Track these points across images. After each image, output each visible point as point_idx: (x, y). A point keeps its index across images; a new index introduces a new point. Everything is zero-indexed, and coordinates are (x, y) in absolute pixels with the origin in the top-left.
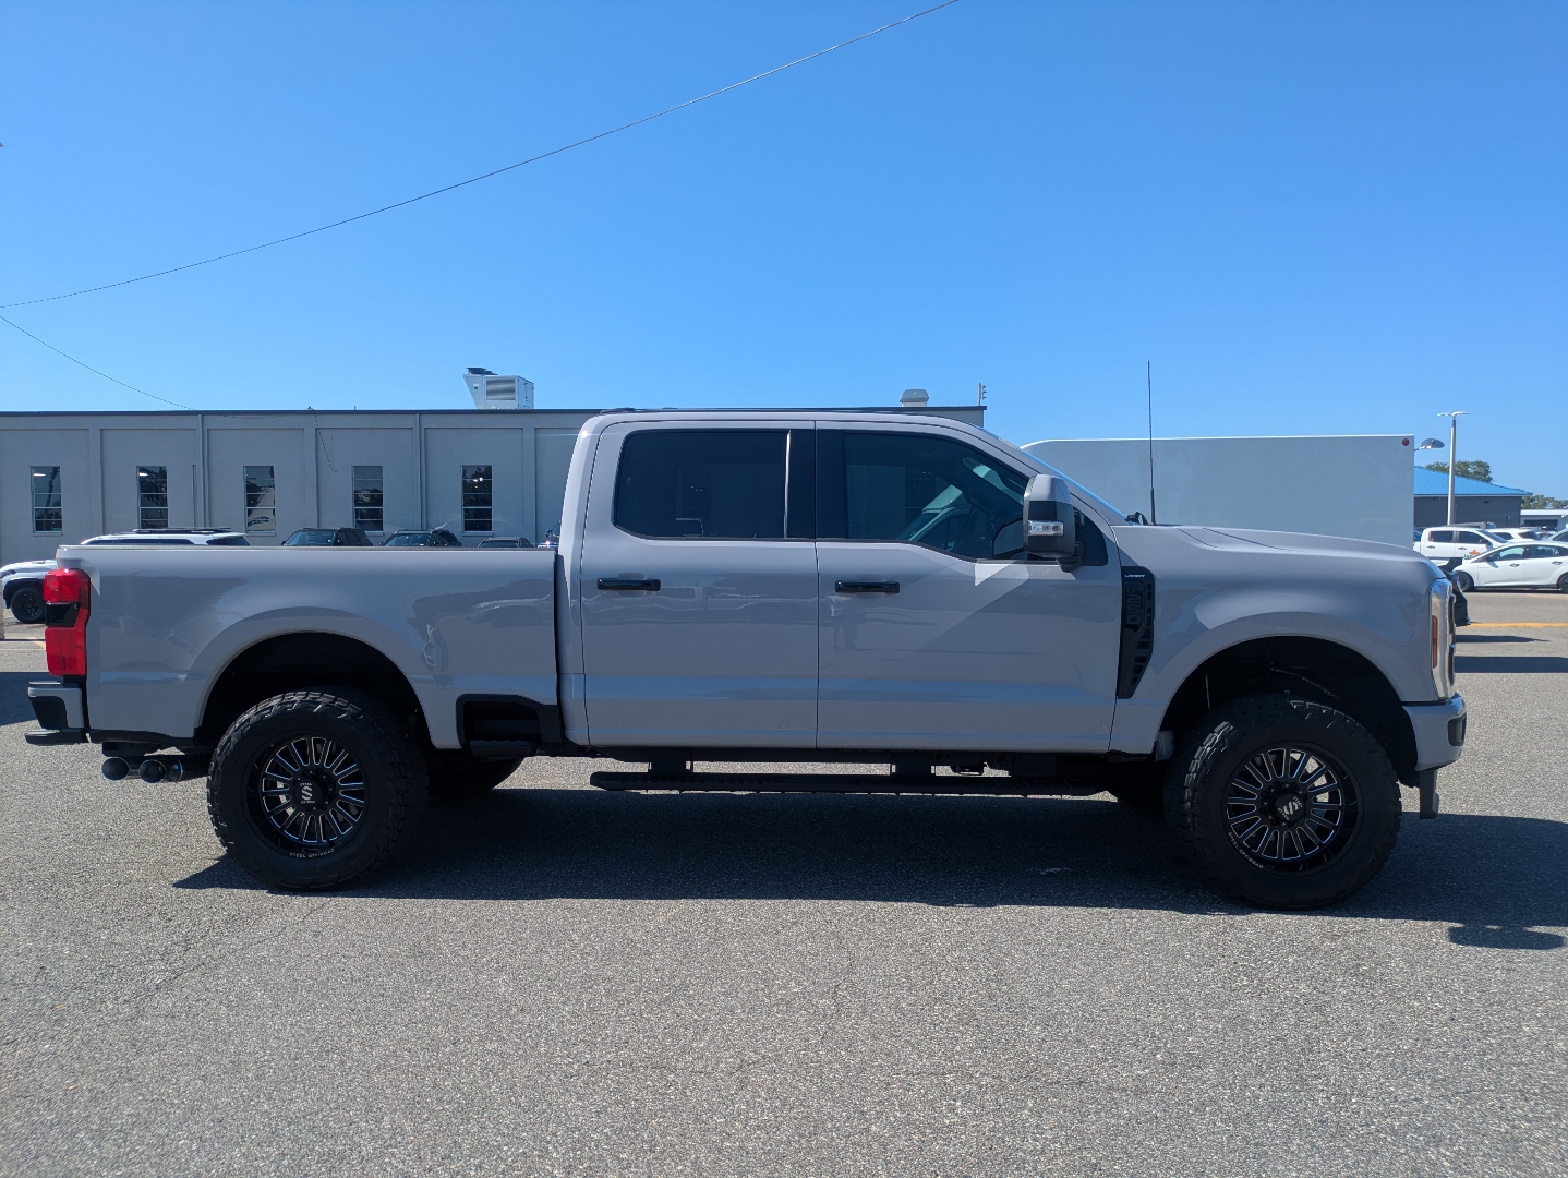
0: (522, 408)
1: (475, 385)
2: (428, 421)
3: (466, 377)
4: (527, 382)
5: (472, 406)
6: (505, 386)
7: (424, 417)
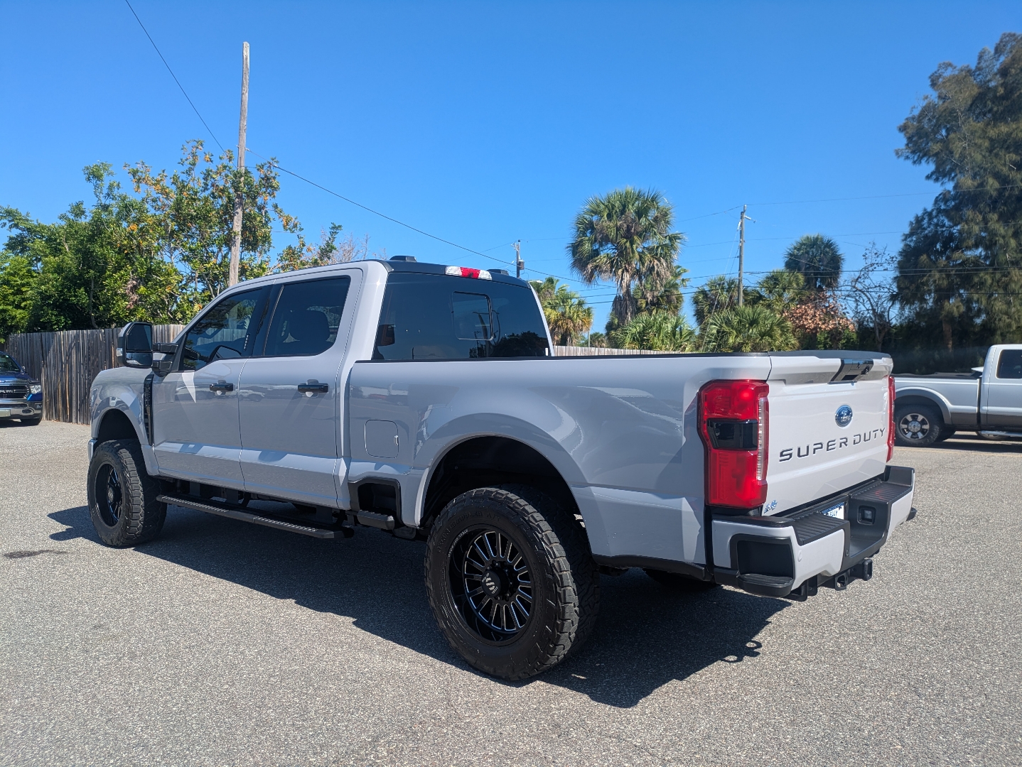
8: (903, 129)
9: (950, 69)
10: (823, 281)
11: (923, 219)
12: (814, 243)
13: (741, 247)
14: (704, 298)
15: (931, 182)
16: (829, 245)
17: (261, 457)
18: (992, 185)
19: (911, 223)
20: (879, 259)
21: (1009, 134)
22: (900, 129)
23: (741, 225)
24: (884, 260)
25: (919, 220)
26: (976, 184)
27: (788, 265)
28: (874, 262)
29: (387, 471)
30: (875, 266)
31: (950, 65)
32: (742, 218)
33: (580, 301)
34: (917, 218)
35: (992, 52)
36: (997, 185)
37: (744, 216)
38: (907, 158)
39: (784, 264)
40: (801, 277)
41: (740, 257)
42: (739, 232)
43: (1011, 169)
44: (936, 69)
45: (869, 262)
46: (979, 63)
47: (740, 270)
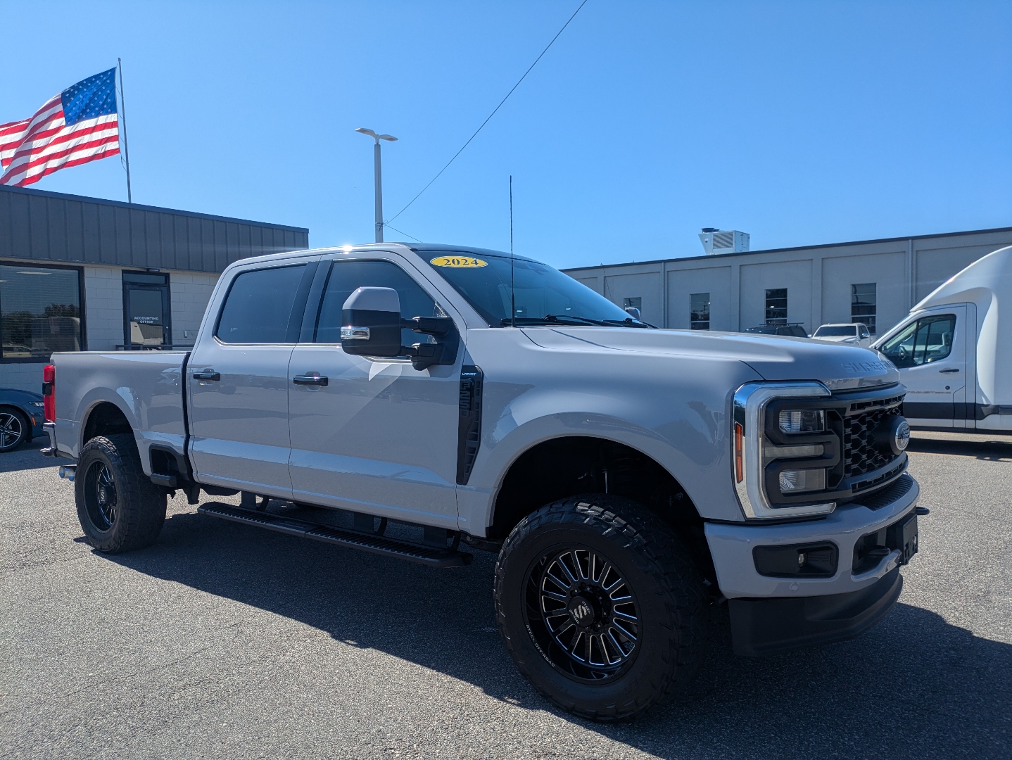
0: (739, 252)
1: (707, 240)
2: (669, 267)
3: (700, 236)
4: (742, 234)
5: (704, 254)
6: (727, 238)
7: (667, 264)
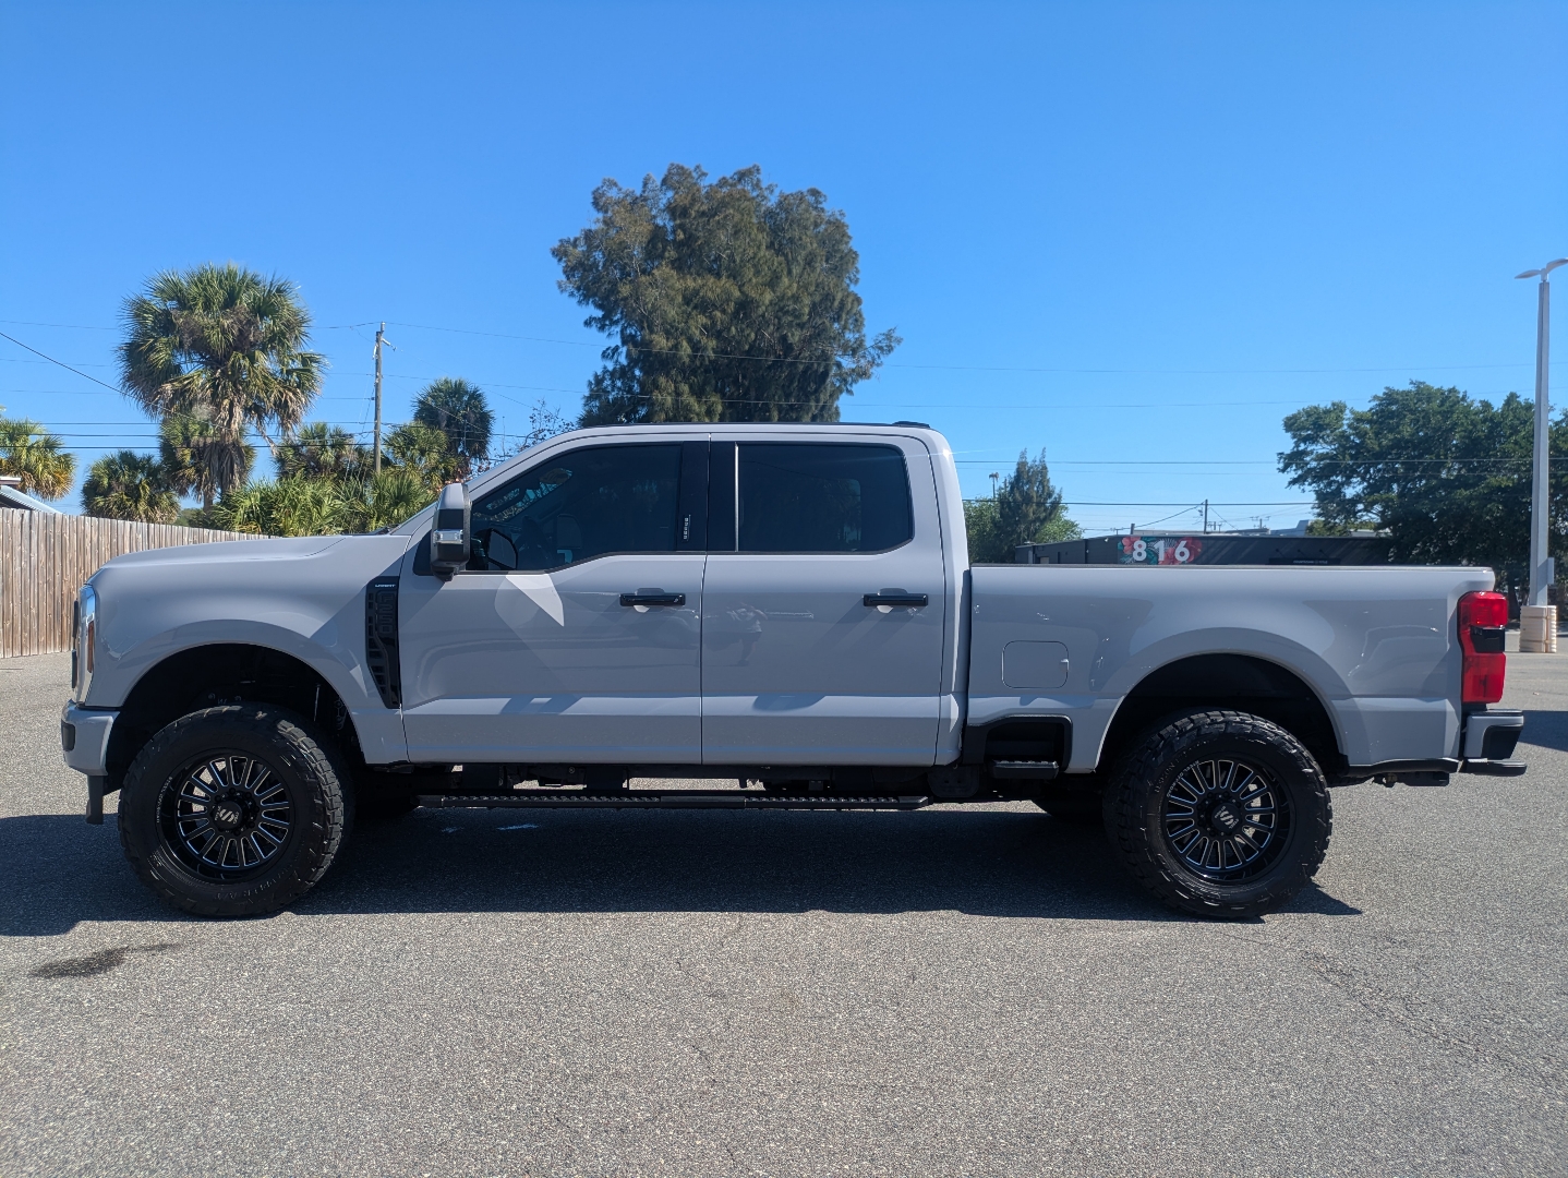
8: (559, 253)
9: (615, 189)
10: (468, 445)
11: (603, 379)
12: (457, 391)
13: (377, 385)
14: (295, 454)
15: (594, 329)
16: (475, 396)
17: (757, 705)
18: (686, 349)
19: (590, 383)
20: (550, 424)
21: (696, 292)
22: (553, 253)
23: (377, 353)
24: (556, 426)
25: (599, 381)
26: (669, 344)
27: (418, 416)
28: (543, 427)
29: (1044, 705)
30: (546, 432)
31: (615, 184)
32: (378, 341)
33: (47, 442)
34: (596, 376)
35: (659, 183)
36: (689, 351)
37: (382, 339)
38: (572, 294)
39: (412, 415)
40: (443, 436)
41: (377, 399)
42: (374, 361)
43: (702, 333)
44: (600, 185)
45: (537, 426)
46: (644, 192)
47: (376, 418)
